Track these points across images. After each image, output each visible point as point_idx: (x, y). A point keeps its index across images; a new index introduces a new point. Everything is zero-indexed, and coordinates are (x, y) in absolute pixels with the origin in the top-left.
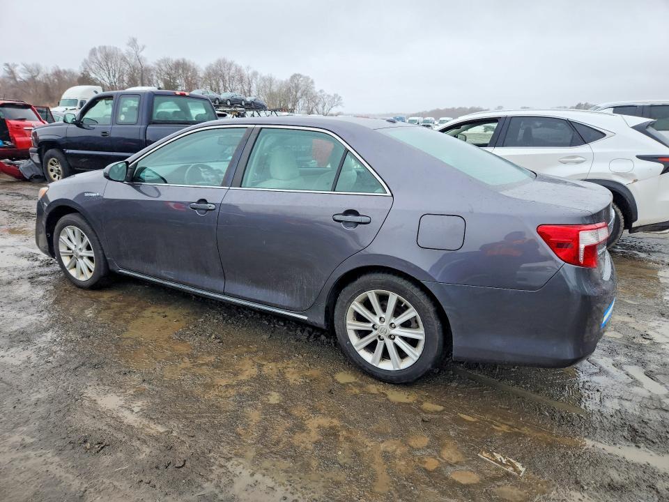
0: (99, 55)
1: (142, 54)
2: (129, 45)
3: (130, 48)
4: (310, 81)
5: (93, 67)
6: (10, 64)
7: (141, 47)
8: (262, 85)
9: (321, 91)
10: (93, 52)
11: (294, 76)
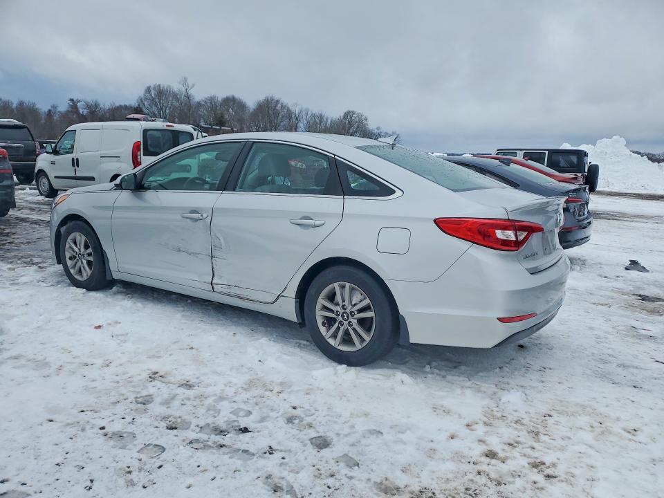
0: (153, 92)
1: (192, 92)
2: (180, 83)
3: (181, 86)
4: (363, 118)
5: (146, 103)
6: (75, 99)
7: (190, 85)
8: (312, 122)
9: (378, 128)
10: (148, 90)
11: (347, 114)
